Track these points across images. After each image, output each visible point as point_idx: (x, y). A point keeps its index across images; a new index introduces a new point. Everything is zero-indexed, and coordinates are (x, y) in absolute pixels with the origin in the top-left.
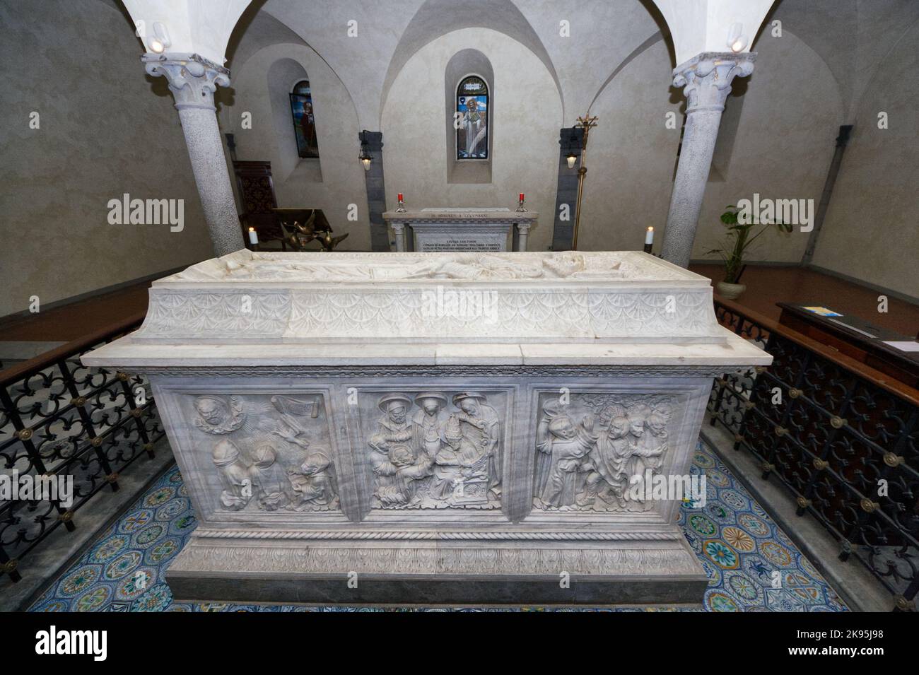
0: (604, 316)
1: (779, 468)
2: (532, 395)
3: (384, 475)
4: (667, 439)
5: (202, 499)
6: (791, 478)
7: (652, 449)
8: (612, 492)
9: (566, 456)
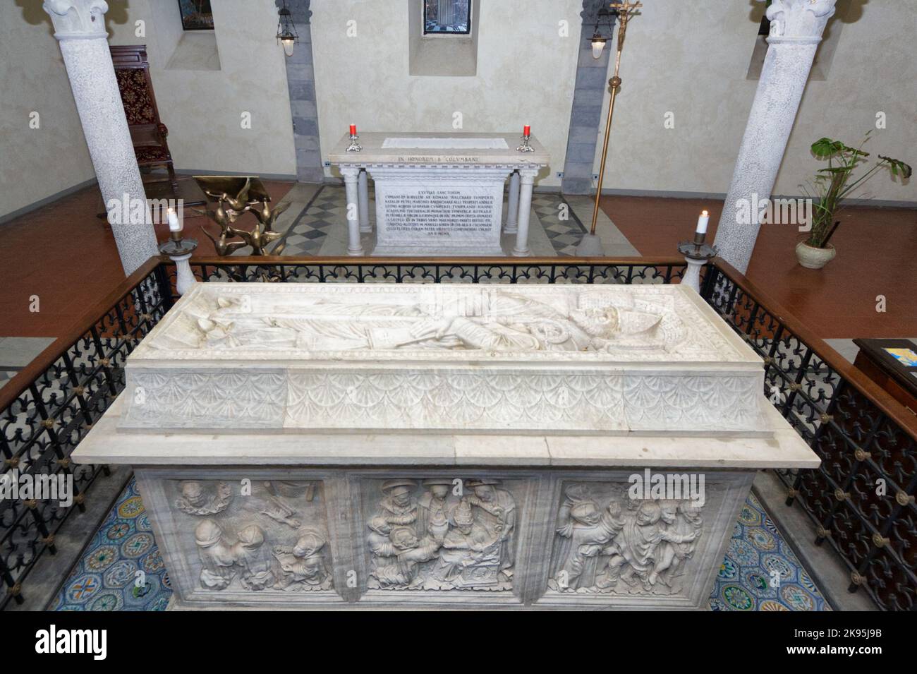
0: (640, 402)
1: (835, 536)
2: (555, 486)
3: (384, 557)
4: (701, 526)
5: (182, 579)
6: (847, 550)
7: (684, 535)
8: (635, 575)
9: (589, 542)
